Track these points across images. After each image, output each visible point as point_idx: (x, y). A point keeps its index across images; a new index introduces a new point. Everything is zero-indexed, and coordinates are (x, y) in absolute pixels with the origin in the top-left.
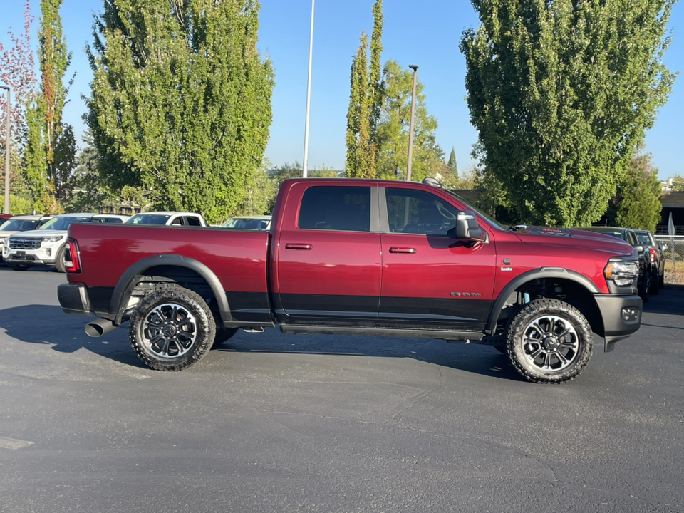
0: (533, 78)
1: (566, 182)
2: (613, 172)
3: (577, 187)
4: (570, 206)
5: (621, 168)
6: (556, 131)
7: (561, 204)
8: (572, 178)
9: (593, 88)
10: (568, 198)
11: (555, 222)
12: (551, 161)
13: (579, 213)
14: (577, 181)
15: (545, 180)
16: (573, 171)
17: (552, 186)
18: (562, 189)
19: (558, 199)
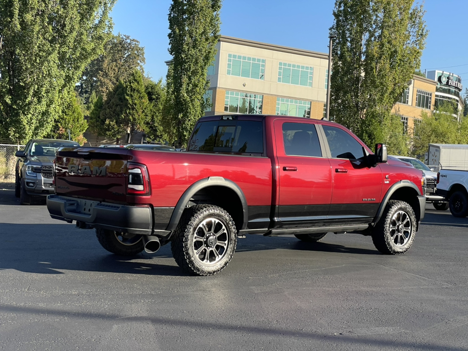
0: (17, 12)
1: (30, 103)
2: (61, 96)
3: (38, 106)
4: (30, 123)
5: (66, 93)
6: (36, 60)
7: (24, 120)
8: (35, 99)
9: (67, 28)
10: (29, 116)
11: (17, 135)
12: (21, 84)
13: (36, 128)
14: (39, 101)
15: (12, 99)
16: (37, 94)
17: (18, 105)
18: (27, 108)
19: (22, 116)
